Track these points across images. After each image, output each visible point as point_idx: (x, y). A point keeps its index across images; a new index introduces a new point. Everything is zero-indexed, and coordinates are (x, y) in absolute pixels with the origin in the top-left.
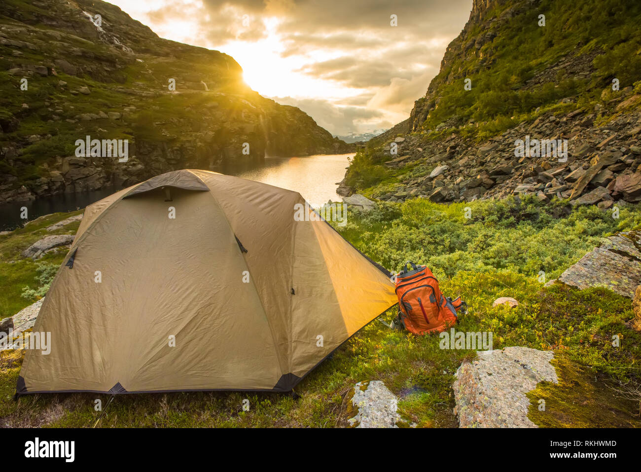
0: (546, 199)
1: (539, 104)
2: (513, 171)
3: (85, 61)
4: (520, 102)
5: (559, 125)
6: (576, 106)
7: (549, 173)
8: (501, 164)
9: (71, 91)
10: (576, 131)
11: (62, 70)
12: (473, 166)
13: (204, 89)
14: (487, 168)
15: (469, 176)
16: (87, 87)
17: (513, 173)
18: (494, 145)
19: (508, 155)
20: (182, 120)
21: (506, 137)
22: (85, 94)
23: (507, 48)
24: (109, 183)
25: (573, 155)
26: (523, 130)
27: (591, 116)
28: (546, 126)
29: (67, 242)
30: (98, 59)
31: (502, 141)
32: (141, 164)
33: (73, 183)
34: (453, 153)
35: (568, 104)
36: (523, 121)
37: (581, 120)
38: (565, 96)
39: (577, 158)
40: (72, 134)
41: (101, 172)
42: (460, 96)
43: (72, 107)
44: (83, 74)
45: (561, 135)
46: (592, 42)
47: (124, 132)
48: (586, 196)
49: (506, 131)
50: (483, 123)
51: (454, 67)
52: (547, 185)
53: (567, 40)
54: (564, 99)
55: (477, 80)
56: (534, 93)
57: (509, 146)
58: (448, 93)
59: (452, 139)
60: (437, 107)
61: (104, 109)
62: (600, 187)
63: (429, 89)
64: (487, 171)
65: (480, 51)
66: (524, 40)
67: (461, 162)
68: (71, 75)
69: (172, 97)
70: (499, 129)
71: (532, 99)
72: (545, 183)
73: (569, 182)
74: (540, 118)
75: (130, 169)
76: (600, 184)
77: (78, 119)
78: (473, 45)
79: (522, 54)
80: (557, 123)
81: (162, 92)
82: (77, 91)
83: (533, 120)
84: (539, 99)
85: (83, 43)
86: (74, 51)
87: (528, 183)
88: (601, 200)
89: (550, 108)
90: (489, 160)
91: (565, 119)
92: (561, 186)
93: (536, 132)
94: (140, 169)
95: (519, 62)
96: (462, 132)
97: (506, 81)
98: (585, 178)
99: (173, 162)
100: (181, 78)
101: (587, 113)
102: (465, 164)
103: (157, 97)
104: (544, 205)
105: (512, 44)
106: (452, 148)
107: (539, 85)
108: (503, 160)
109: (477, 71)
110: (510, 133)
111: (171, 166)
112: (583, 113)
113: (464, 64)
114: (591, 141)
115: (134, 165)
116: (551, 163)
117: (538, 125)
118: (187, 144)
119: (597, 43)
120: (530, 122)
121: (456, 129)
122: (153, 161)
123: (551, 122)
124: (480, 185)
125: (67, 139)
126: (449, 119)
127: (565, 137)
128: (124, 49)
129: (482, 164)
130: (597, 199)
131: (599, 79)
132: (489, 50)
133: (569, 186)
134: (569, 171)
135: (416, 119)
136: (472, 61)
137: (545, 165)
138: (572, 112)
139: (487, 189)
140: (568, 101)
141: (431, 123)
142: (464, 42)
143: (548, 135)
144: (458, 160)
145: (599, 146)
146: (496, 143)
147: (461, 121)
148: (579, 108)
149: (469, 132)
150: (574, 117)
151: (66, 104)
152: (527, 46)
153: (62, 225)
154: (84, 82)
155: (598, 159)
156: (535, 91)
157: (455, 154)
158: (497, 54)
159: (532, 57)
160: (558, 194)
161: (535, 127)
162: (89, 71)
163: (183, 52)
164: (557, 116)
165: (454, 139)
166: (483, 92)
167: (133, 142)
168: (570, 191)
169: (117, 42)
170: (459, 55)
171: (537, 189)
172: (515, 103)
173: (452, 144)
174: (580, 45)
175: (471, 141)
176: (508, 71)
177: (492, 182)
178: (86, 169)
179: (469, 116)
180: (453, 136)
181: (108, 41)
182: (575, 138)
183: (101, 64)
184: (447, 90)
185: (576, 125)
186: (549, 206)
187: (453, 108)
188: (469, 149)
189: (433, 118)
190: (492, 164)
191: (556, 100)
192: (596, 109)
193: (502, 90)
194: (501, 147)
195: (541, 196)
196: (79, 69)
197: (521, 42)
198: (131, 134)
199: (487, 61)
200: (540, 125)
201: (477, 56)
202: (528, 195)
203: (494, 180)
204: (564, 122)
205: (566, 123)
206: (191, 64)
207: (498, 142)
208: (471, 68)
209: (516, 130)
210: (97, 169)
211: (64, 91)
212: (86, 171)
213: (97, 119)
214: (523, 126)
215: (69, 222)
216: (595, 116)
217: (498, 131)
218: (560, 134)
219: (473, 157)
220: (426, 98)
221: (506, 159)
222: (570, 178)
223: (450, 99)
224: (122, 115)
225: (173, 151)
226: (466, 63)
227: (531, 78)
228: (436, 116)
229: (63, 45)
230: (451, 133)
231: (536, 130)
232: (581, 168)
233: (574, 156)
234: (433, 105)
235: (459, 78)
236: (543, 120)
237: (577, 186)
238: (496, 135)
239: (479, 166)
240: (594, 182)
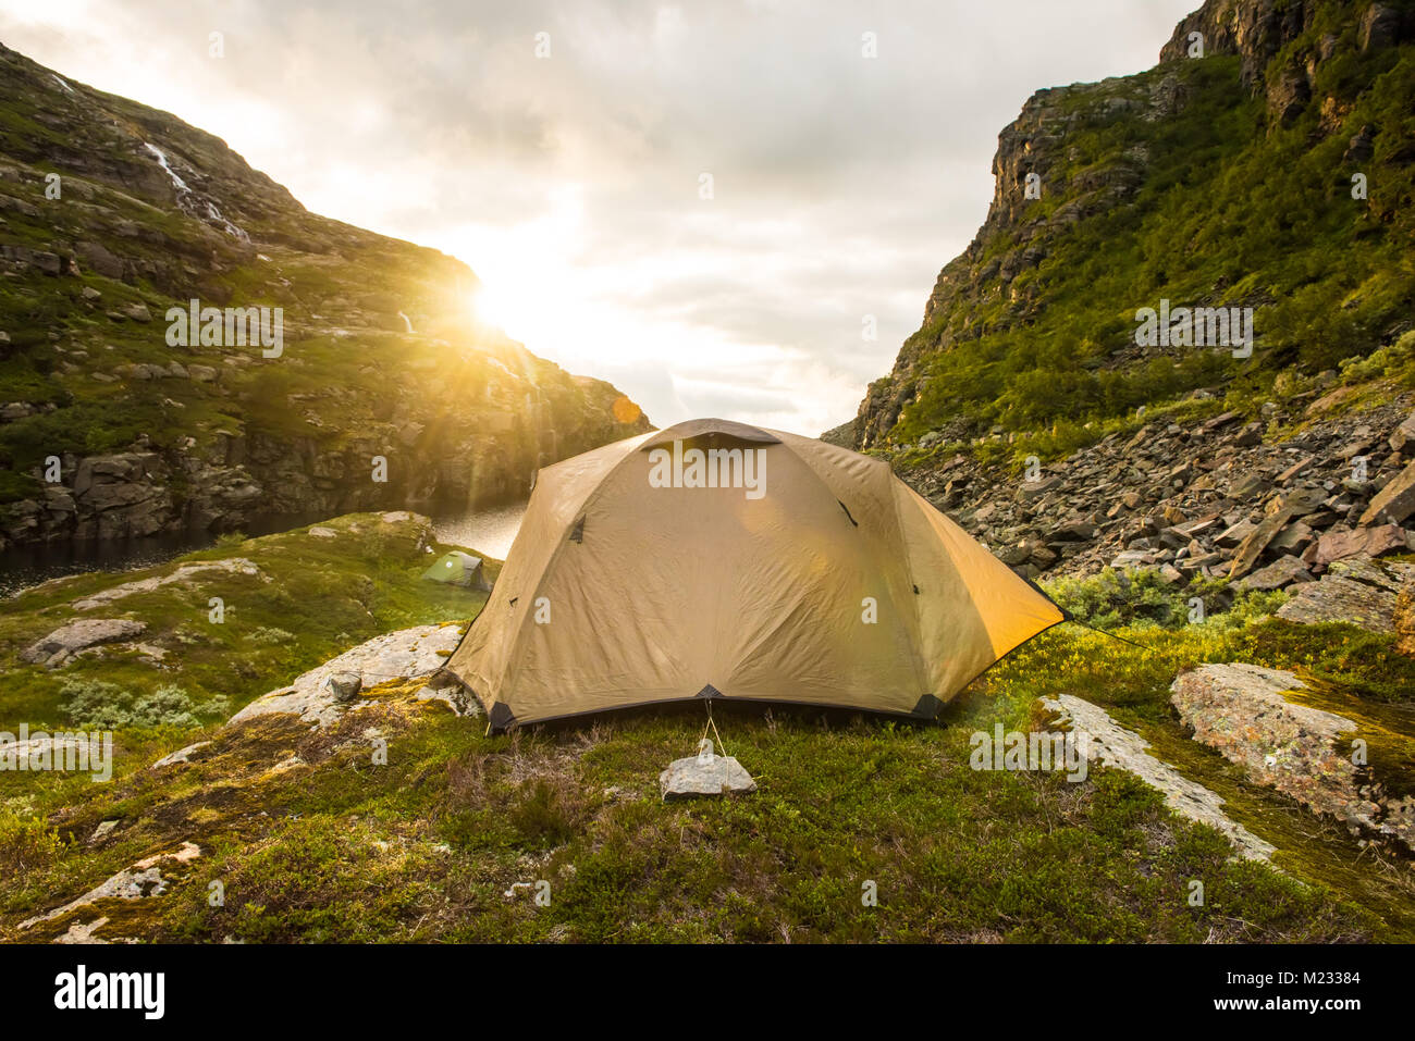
0: (1180, 578)
1: (1143, 401)
2: (1096, 533)
3: (142, 250)
4: (1102, 394)
5: (1189, 442)
6: (1221, 406)
7: (1183, 529)
8: (1070, 519)
9: (110, 314)
10: (1226, 455)
11: (91, 265)
12: (1007, 523)
13: (404, 330)
14: (1038, 525)
15: (1001, 543)
16: (144, 307)
17: (1096, 538)
18: (1050, 480)
19: (1082, 500)
20: (353, 393)
21: (1076, 464)
22: (139, 321)
23: (1068, 282)
24: (178, 522)
25: (1229, 495)
26: (1111, 451)
27: (1254, 426)
28: (1161, 445)
29: (124, 635)
30: (174, 247)
31: (1067, 472)
32: (254, 484)
33: (97, 516)
34: (960, 495)
35: (1205, 400)
36: (1111, 433)
37: (1236, 433)
38: (1197, 386)
39: (1238, 502)
40: (103, 407)
41: (162, 496)
42: (971, 376)
43: (110, 348)
44: (136, 278)
45: (1195, 462)
46: (1246, 279)
47: (222, 412)
48: (1260, 573)
49: (1075, 452)
50: (1024, 434)
51: (955, 316)
52: (1179, 553)
53: (1195, 273)
54: (1197, 391)
55: (1006, 346)
56: (1130, 377)
57: (1083, 483)
58: (944, 369)
59: (956, 467)
60: (919, 398)
61: (180, 356)
62: (1288, 556)
63: (900, 359)
64: (1039, 531)
65: (1011, 286)
66: (1104, 268)
67: (981, 514)
68: (111, 277)
69: (333, 340)
70: (1060, 447)
71: (1127, 388)
72: (1175, 550)
73: (1222, 547)
74: (1148, 427)
75: (229, 494)
76: (1288, 551)
77: (120, 374)
78: (995, 272)
79: (1100, 296)
80: (1185, 439)
81: (310, 329)
82: (123, 313)
83: (1134, 431)
84: (1142, 390)
85: (140, 210)
86: (120, 225)
87: (1138, 549)
88: (1291, 582)
89: (1169, 409)
90: (1041, 510)
91: (1200, 432)
92: (1209, 555)
93: (1140, 456)
94: (252, 496)
95: (1094, 313)
96: (978, 452)
97: (1069, 349)
98: (1256, 538)
99: (326, 485)
100: (355, 302)
101: (1244, 420)
102: (991, 518)
103: (302, 339)
104: (1176, 591)
105: (1080, 274)
106: (956, 484)
107: (1140, 361)
108: (1073, 510)
109: (1006, 327)
110: (1083, 457)
111: (319, 494)
112: (1237, 421)
113: (976, 310)
114: (1264, 469)
115: (239, 485)
116: (1185, 511)
117: (1144, 441)
118: (361, 448)
119: (1258, 282)
120: (1126, 435)
121: (963, 444)
122: (280, 479)
123: (1171, 436)
124: (1026, 561)
125: (92, 417)
126: (948, 423)
127: (1203, 466)
128: (229, 230)
129: (1027, 518)
130: (1283, 580)
131: (1267, 353)
132: (1031, 284)
133: (1225, 554)
134: (1223, 526)
135: (871, 422)
136: (995, 304)
137: (1172, 515)
138: (1214, 417)
139: (1043, 570)
140: (1206, 396)
141: (908, 430)
142: (976, 266)
143: (1165, 463)
144: (973, 510)
145: (1280, 478)
146: (1055, 477)
147: (974, 429)
148: (1229, 410)
149: (993, 452)
150: (1219, 428)
151: (96, 338)
152: (1112, 281)
153: (108, 599)
154: (138, 295)
155: (1280, 503)
156: (1132, 373)
157: (964, 498)
158: (1047, 293)
159: (1124, 303)
160: (1204, 569)
161: (1139, 445)
162: (148, 272)
163: (359, 246)
164: (1183, 424)
165: (960, 465)
166: (1020, 370)
167: (242, 434)
168: (1227, 564)
169: (214, 214)
170: (964, 291)
171: (1160, 561)
172: (1090, 397)
173: (958, 476)
174: (1223, 283)
175: (998, 471)
176: (1072, 330)
177: (1053, 555)
178: (129, 487)
179: (990, 421)
180: (959, 459)
181: (195, 209)
182: (1227, 466)
183: (178, 258)
184: (940, 362)
185: (1224, 444)
186: (1187, 592)
187: (955, 401)
188: (995, 487)
189: (911, 421)
190: (1049, 520)
191: (1178, 394)
192: (1265, 411)
193: (1062, 369)
194: (1065, 484)
195: (1170, 573)
196: (128, 265)
197: (1098, 273)
198: (237, 416)
199: (1027, 308)
200: (1148, 442)
201: (1005, 295)
202: (1142, 571)
203: (1057, 550)
204: (1198, 438)
205: (1203, 439)
206: (378, 273)
207: (1059, 474)
208: (992, 320)
209: (1097, 451)
210: (155, 488)
211: (91, 312)
212: (127, 491)
213: (164, 377)
214: (1112, 443)
215: (124, 593)
216: (1264, 426)
217: (1057, 452)
218: (1193, 459)
219: (1007, 503)
220: (892, 379)
221: (1079, 510)
222: (1225, 538)
223: (949, 382)
224: (220, 374)
225: (327, 461)
226: (980, 310)
227: (1121, 347)
228: (919, 417)
229: (97, 210)
230: (953, 454)
231: (1142, 452)
232: (1247, 520)
233: (1231, 498)
234: (910, 393)
235: (966, 338)
236: (1154, 432)
237: (1242, 553)
238: (1054, 461)
239: (1021, 522)
240: (1276, 547)
